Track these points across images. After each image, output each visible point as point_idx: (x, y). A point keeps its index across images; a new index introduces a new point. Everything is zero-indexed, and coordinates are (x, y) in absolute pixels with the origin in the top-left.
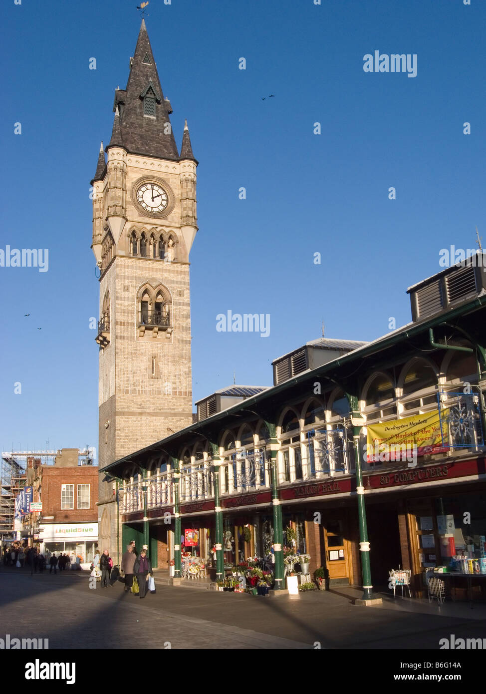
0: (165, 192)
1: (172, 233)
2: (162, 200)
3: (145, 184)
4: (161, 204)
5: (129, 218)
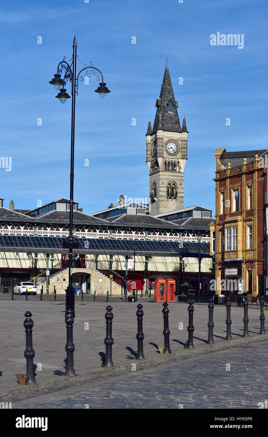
5: (164, 157)
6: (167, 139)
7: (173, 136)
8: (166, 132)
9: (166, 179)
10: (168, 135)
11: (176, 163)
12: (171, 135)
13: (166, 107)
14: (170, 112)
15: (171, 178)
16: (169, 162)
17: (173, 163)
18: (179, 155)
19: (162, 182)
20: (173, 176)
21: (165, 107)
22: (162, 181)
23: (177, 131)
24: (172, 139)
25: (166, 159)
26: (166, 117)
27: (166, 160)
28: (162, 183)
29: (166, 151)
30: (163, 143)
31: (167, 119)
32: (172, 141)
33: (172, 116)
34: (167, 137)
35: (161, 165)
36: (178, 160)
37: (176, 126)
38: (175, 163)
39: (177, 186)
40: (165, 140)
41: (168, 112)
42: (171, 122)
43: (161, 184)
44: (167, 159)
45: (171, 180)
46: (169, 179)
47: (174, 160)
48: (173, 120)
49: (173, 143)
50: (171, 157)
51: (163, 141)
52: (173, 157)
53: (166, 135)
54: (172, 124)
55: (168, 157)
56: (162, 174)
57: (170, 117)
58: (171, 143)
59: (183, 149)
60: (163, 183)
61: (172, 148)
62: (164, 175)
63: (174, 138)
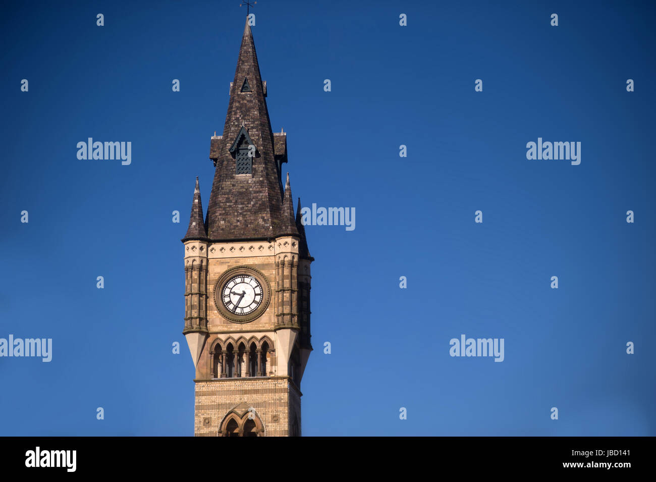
0: (259, 283)
1: (265, 339)
2: (256, 295)
3: (233, 278)
4: (254, 301)
6: (222, 269)
7: (246, 253)
8: (217, 246)
9: (219, 406)
10: (227, 254)
11: (259, 346)
12: (237, 253)
13: (228, 161)
14: (241, 176)
15: (237, 399)
16: (230, 347)
19: (205, 419)
20: (246, 392)
21: (225, 163)
22: (206, 416)
23: (260, 236)
24: (240, 264)
25: (220, 336)
27: (218, 339)
28: (202, 420)
31: (228, 200)
32: (242, 271)
33: (247, 190)
34: (221, 261)
36: (261, 335)
39: (260, 428)
40: (216, 271)
41: (233, 178)
42: (242, 208)
43: (202, 424)
44: (223, 337)
45: (238, 406)
46: (231, 404)
48: (249, 200)
50: (236, 327)
54: (244, 216)
55: (225, 329)
56: (204, 389)
57: (241, 193)
58: (238, 280)
61: (242, 295)
62: (213, 393)
63: (250, 262)
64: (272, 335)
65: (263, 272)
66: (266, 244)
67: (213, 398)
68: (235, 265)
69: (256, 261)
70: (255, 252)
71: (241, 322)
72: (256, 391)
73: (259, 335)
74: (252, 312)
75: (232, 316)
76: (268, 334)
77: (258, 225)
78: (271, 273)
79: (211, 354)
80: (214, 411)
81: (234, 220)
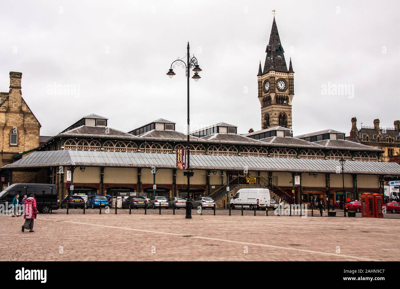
7: (283, 75)
8: (277, 73)
9: (278, 111)
10: (279, 75)
12: (281, 75)
15: (281, 109)
16: (279, 97)
17: (283, 97)
18: (287, 92)
20: (283, 108)
26: (276, 60)
29: (277, 88)
30: (275, 82)
32: (282, 79)
34: (277, 76)
35: (274, 99)
37: (284, 68)
38: (284, 97)
40: (277, 78)
41: (277, 56)
44: (278, 94)
47: (283, 95)
49: (282, 82)
50: (281, 92)
51: (275, 79)
52: (283, 93)
53: (277, 75)
55: (279, 93)
57: (279, 60)
59: (291, 86)
60: (275, 114)
62: (276, 108)
63: (283, 77)
64: (288, 96)
65: (286, 80)
66: (287, 74)
67: (277, 109)
68: (280, 78)
69: (285, 77)
70: (284, 75)
71: (282, 92)
72: (285, 108)
73: (286, 95)
74: (284, 89)
75: (280, 90)
76: (288, 95)
77: (284, 69)
78: (287, 81)
79: (276, 98)
80: (276, 112)
81: (279, 67)
